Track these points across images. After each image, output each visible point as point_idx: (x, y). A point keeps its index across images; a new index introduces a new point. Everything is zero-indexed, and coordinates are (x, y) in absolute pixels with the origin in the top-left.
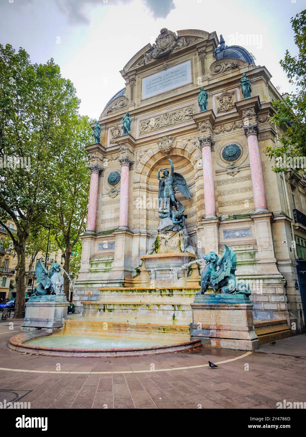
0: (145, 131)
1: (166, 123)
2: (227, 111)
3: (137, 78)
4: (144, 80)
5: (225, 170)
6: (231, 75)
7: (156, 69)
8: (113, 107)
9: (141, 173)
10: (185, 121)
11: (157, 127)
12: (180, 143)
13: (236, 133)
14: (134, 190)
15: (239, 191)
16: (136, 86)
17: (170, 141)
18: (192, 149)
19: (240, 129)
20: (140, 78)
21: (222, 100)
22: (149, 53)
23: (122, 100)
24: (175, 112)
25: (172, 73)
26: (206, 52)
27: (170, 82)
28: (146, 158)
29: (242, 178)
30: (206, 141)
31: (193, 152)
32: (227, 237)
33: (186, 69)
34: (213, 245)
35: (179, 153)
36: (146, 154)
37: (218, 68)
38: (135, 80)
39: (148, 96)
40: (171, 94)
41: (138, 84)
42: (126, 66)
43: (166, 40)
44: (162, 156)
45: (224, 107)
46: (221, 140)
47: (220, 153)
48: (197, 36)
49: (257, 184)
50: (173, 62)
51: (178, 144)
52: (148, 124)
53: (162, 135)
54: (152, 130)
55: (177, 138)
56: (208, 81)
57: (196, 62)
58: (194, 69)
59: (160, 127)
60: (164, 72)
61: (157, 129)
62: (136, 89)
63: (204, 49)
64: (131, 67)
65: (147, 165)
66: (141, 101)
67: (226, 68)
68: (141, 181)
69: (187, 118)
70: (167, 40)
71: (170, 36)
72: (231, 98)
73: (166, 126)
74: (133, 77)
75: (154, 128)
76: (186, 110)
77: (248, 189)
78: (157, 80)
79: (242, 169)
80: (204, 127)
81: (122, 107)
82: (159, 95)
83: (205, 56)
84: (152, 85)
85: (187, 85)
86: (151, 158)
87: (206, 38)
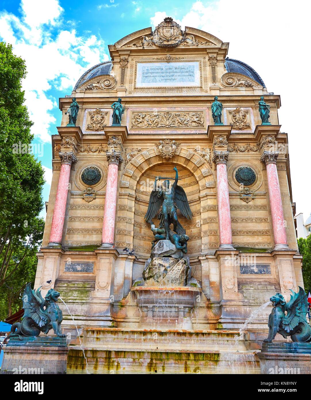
0: (140, 125)
1: (167, 123)
2: (240, 129)
3: (130, 59)
4: (139, 65)
5: (238, 194)
6: (244, 93)
7: (155, 57)
8: (94, 85)
9: (131, 177)
10: (192, 127)
11: (155, 126)
12: (185, 150)
13: (250, 156)
14: (120, 197)
15: (254, 220)
16: (129, 69)
17: (174, 147)
18: (201, 161)
19: (254, 153)
20: (134, 62)
21: (235, 116)
22: (149, 37)
23: (109, 80)
24: (179, 113)
25: (176, 69)
26: (217, 60)
27: (173, 78)
28: (139, 160)
29: (257, 207)
30: (223, 158)
31: (201, 166)
32: (244, 273)
33: (194, 70)
34: (232, 281)
35: (181, 162)
36: (139, 154)
37: (230, 81)
38: (128, 62)
39: (144, 85)
40: (174, 91)
41: (132, 66)
42: (118, 42)
43: (170, 31)
44: (159, 161)
45: (238, 124)
46: (234, 160)
47: (233, 173)
48: (208, 39)
49: (280, 218)
50: (178, 56)
51: (183, 151)
52: (143, 118)
53: (164, 137)
54: (149, 127)
55: (182, 144)
56: (220, 91)
57: (205, 66)
58: (203, 73)
59: (159, 125)
60: (166, 64)
61: (155, 127)
62: (128, 72)
63: (215, 55)
64: (124, 46)
65: (139, 168)
66: (135, 88)
67: (239, 83)
68: (130, 187)
69: (194, 124)
70: (172, 31)
71: (175, 27)
72: (245, 116)
73: (167, 126)
74: (126, 57)
75: (151, 125)
76: (193, 115)
77: (263, 220)
78: (157, 71)
79: (257, 197)
80: (221, 142)
81: (107, 88)
82: (159, 88)
83: (216, 63)
84: (149, 74)
85: (195, 88)
86: (146, 160)
87: (219, 46)
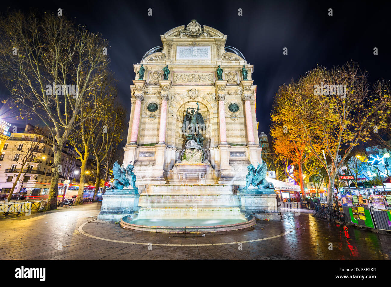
0: (178, 81)
2: (232, 83)
4: (178, 47)
5: (230, 117)
6: (235, 64)
7: (187, 43)
8: (153, 58)
9: (174, 108)
12: (202, 94)
13: (236, 97)
14: (168, 118)
15: (238, 130)
16: (172, 49)
17: (197, 92)
19: (239, 96)
20: (175, 45)
21: (229, 76)
22: (183, 31)
23: (161, 55)
24: (199, 74)
25: (198, 50)
26: (220, 45)
27: (196, 55)
28: (178, 99)
29: (239, 123)
30: (222, 98)
31: (211, 102)
32: (232, 156)
33: (208, 51)
34: (226, 160)
35: (201, 100)
36: (178, 96)
37: (227, 57)
38: (172, 45)
40: (197, 63)
41: (174, 48)
43: (195, 28)
45: (231, 80)
47: (227, 106)
48: (216, 33)
50: (199, 43)
52: (180, 77)
53: (191, 87)
54: (183, 81)
55: (201, 91)
56: (222, 62)
57: (214, 49)
58: (213, 52)
59: (189, 81)
60: (193, 47)
63: (219, 42)
64: (169, 36)
66: (176, 60)
67: (232, 59)
68: (173, 113)
69: (207, 80)
71: (198, 26)
72: (234, 76)
73: (193, 81)
74: (171, 42)
77: (242, 130)
78: (188, 51)
79: (239, 118)
80: (222, 89)
81: (160, 60)
84: (184, 53)
85: (208, 60)
